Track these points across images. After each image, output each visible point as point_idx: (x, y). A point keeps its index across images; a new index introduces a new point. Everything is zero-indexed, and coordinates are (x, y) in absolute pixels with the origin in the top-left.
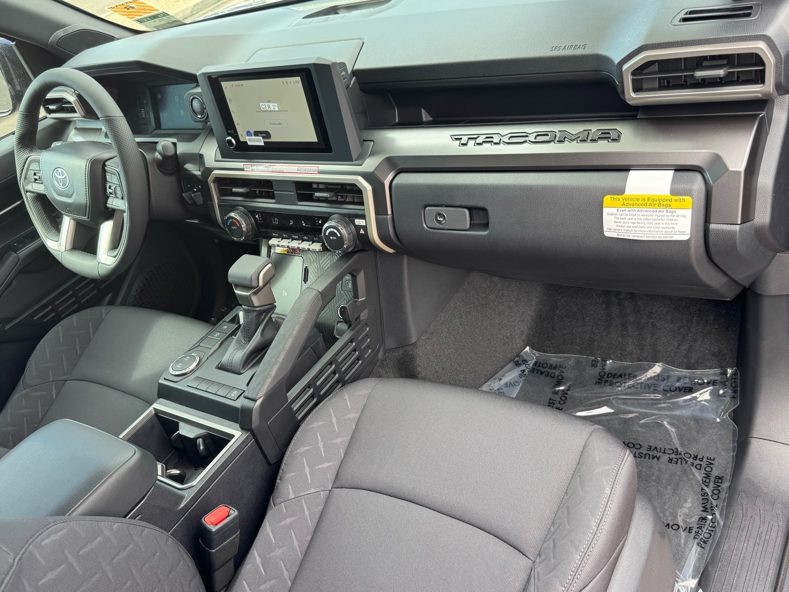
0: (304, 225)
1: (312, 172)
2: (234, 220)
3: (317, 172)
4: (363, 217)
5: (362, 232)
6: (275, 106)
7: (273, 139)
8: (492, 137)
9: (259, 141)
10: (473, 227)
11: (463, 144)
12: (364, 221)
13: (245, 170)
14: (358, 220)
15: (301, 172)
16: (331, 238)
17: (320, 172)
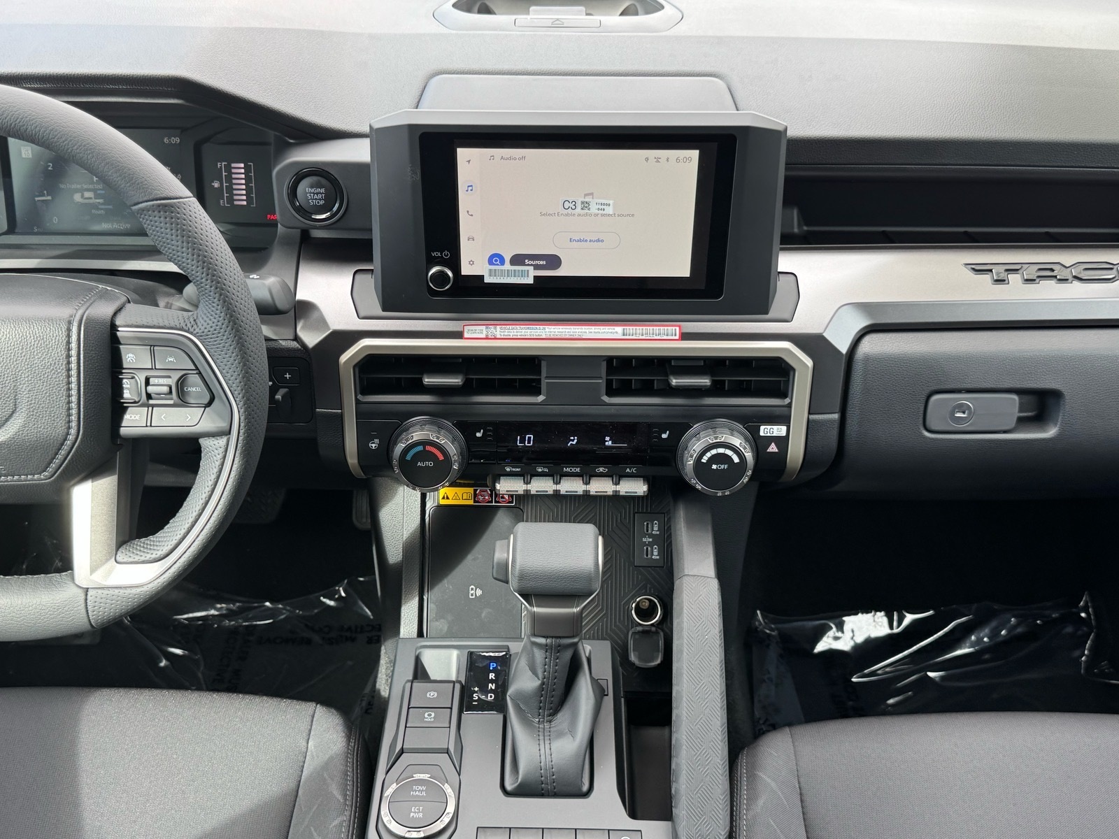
0: (609, 443)
1: (665, 337)
2: (428, 448)
3: (677, 337)
4: (784, 419)
5: (773, 448)
6: (609, 205)
7: (561, 272)
8: (1052, 270)
9: (523, 274)
10: (1022, 422)
11: (999, 281)
12: (784, 428)
13: (466, 335)
14: (769, 427)
15: (634, 337)
16: (714, 467)
17: (685, 336)
